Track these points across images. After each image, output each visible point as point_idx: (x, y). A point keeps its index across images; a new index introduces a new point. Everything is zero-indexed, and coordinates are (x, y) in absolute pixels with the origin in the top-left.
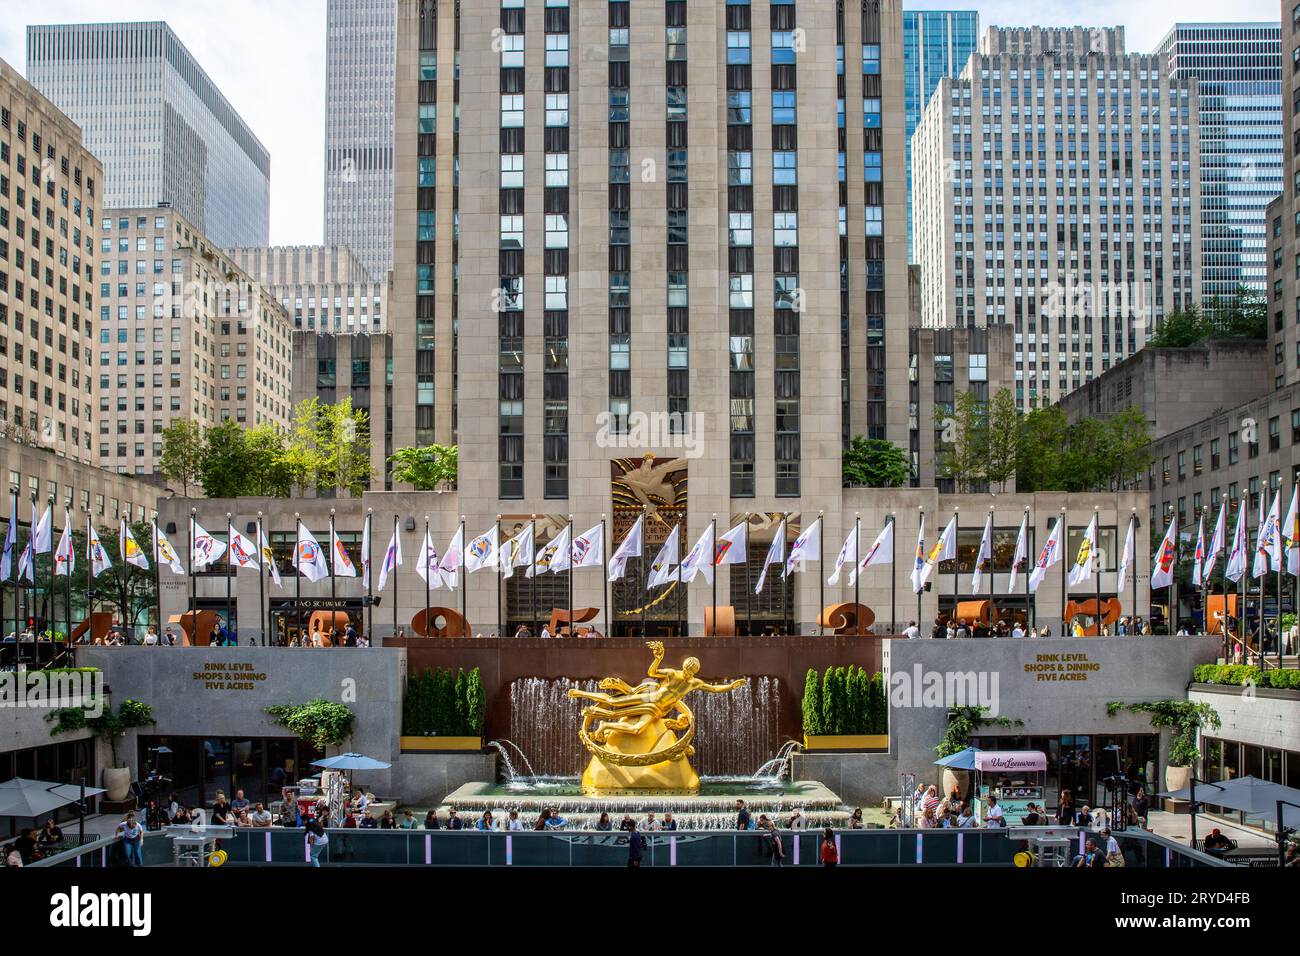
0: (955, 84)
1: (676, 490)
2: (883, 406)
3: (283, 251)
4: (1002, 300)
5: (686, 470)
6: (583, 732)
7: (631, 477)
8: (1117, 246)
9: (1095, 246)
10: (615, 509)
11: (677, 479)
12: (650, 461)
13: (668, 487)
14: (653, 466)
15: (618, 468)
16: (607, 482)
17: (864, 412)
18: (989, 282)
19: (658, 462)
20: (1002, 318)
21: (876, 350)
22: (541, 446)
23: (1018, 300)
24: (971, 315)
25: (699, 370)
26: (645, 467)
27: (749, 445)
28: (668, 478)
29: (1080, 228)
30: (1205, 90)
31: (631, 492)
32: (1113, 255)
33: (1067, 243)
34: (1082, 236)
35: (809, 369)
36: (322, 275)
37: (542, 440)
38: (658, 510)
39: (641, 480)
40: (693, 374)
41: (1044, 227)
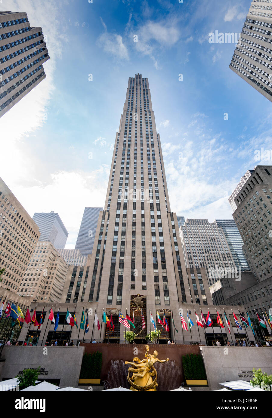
0: (183, 227)
1: (144, 303)
2: (183, 284)
3: (67, 250)
4: (198, 263)
5: (146, 298)
6: (128, 377)
7: (134, 299)
8: (216, 253)
9: (212, 253)
10: (131, 307)
11: (144, 300)
12: (139, 296)
13: (142, 302)
14: (139, 297)
15: (133, 297)
16: (130, 301)
17: (180, 285)
18: (195, 259)
19: (140, 296)
20: (198, 266)
21: (180, 273)
22: (117, 292)
23: (201, 263)
24: (193, 266)
25: (148, 276)
26: (138, 297)
27: (159, 293)
28: (143, 300)
29: (209, 250)
30: (223, 228)
31: (134, 303)
32: (216, 255)
33: (207, 253)
34: (210, 252)
35: (169, 276)
36: (73, 255)
37: (117, 290)
38: (140, 308)
39: (136, 300)
40: (147, 276)
41: (202, 250)
